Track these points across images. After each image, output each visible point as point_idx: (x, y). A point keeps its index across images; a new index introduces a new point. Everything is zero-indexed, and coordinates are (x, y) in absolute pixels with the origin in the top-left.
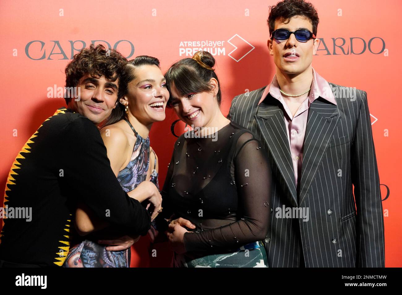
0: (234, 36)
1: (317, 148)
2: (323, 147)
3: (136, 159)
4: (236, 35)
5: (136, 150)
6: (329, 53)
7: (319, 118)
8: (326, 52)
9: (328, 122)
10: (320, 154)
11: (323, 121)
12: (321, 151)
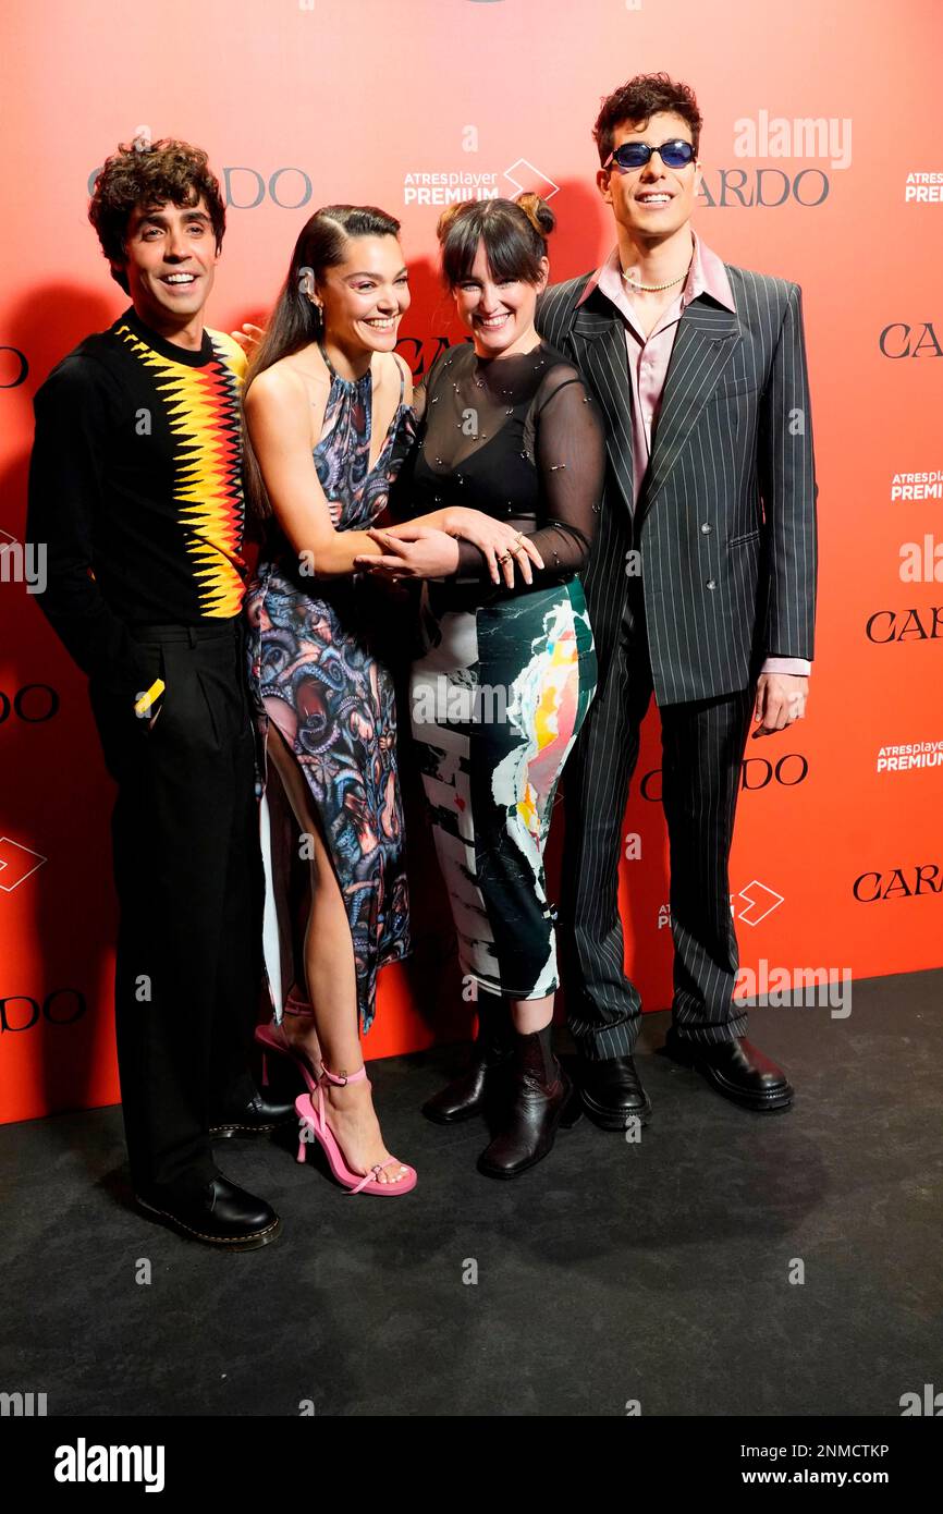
0: (517, 164)
1: (687, 401)
2: (701, 399)
3: (331, 434)
4: (522, 160)
5: (331, 416)
6: (711, 204)
7: (698, 339)
8: (705, 200)
9: (716, 348)
10: (693, 414)
11: (707, 344)
12: (696, 406)
